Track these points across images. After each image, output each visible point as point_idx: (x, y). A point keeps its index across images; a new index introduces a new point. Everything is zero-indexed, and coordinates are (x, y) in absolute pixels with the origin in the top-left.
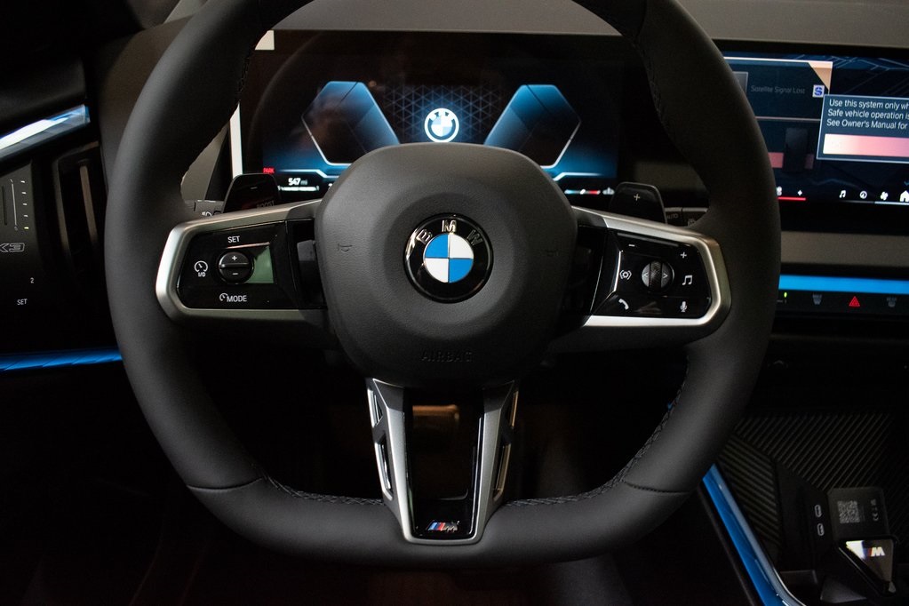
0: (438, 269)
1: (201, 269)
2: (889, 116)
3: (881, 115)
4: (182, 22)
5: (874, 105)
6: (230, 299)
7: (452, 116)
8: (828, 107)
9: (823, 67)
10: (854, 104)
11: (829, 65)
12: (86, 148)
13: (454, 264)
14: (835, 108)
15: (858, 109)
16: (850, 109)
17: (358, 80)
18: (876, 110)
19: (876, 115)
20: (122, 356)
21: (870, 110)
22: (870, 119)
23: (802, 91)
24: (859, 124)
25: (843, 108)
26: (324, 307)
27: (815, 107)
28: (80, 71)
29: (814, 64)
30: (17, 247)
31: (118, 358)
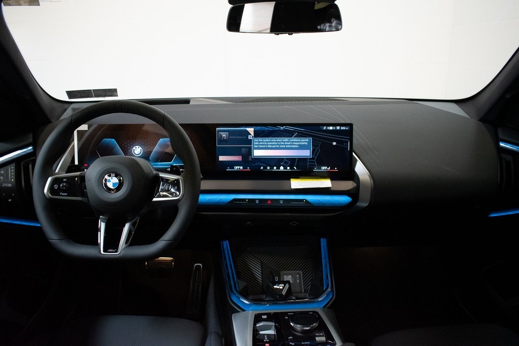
0: (110, 185)
1: (56, 187)
2: (273, 143)
3: (271, 143)
4: (62, 120)
5: (268, 140)
6: (63, 194)
7: (140, 148)
8: (254, 142)
9: (251, 130)
10: (261, 140)
11: (252, 129)
12: (32, 159)
13: (114, 184)
14: (256, 142)
15: (263, 142)
16: (261, 142)
17: (112, 138)
18: (269, 142)
19: (269, 143)
20: (41, 224)
21: (267, 142)
22: (267, 145)
23: (245, 137)
24: (264, 146)
25: (258, 142)
26: (88, 197)
27: (250, 142)
28: (31, 136)
29: (248, 129)
30: (10, 185)
31: (39, 225)
